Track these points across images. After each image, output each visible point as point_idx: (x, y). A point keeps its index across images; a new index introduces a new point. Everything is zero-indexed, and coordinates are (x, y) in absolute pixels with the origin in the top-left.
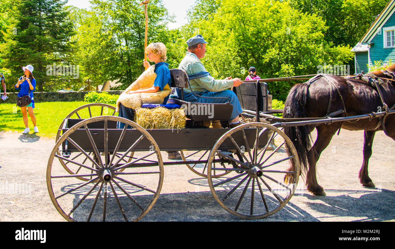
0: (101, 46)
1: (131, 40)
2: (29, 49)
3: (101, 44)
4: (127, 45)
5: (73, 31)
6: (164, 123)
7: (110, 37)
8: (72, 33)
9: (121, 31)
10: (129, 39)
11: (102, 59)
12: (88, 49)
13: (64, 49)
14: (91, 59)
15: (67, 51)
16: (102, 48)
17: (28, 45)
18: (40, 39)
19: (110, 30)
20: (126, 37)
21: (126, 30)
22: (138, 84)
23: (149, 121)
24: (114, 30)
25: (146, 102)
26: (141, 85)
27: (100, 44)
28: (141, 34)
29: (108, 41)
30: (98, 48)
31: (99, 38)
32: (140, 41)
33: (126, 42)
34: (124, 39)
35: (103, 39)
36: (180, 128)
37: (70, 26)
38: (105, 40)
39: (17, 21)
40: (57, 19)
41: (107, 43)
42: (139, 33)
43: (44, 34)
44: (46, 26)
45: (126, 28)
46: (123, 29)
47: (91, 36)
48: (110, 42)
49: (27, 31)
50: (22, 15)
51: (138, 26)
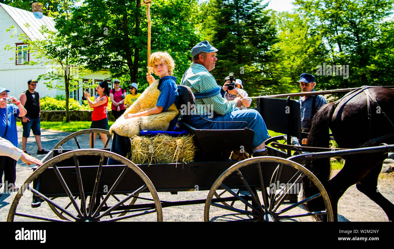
0: (308, 53)
1: (347, 44)
2: (228, 61)
3: (308, 51)
4: (341, 50)
5: (276, 38)
6: (165, 156)
7: (318, 43)
8: (276, 40)
9: (333, 34)
10: (344, 43)
11: (310, 68)
12: (292, 58)
13: (267, 59)
14: (296, 69)
15: (271, 61)
16: (309, 56)
17: (226, 57)
18: (240, 49)
19: (318, 34)
20: (339, 41)
21: (339, 32)
22: (138, 104)
23: (147, 154)
24: (323, 33)
25: (146, 128)
26: (142, 105)
27: (306, 52)
28: (360, 35)
29: (317, 47)
30: (305, 56)
31: (305, 44)
32: (359, 44)
33: (340, 47)
34: (336, 44)
35: (310, 46)
36: (187, 162)
37: (273, 33)
38: (313, 46)
39: (214, 32)
40: (257, 26)
41: (315, 50)
42: (356, 34)
43: (244, 44)
44: (246, 35)
45: (339, 30)
46: (334, 31)
47: (295, 43)
48: (318, 48)
49: (225, 41)
50: (219, 25)
51: (356, 26)
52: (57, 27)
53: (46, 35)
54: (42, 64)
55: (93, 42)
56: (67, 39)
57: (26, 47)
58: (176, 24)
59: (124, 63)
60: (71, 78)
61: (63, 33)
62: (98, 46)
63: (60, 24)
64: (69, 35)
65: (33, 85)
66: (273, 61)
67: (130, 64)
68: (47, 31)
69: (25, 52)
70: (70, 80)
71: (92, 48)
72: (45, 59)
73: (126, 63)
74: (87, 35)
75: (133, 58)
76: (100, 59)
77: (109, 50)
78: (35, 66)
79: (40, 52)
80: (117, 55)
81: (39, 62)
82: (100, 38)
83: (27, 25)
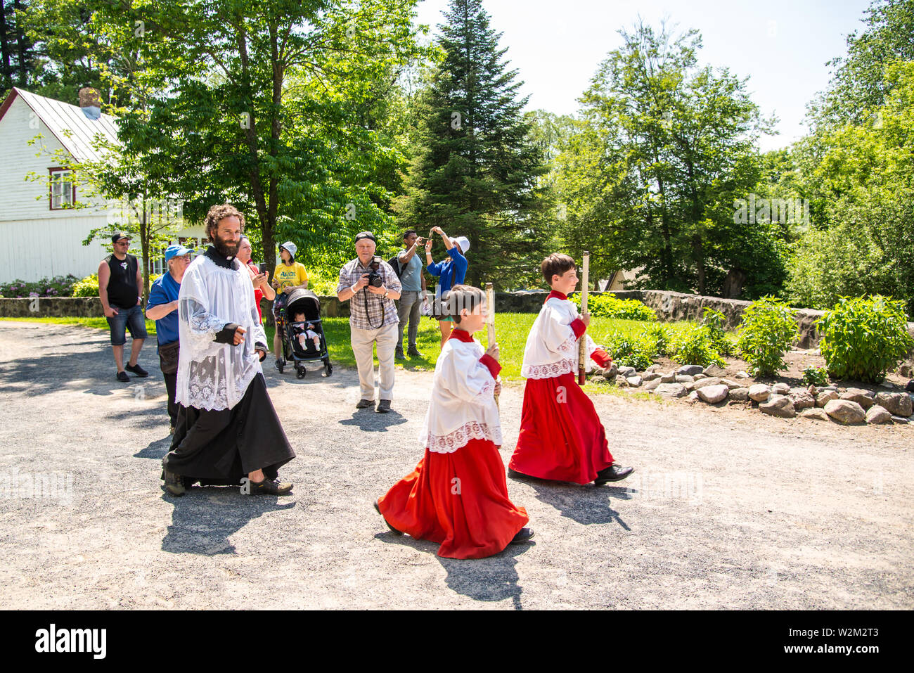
0: (603, 194)
1: (672, 180)
2: (450, 205)
3: (603, 190)
4: (662, 191)
5: (541, 166)
7: (622, 176)
8: (539, 168)
9: (649, 160)
10: (667, 179)
11: (607, 223)
12: (575, 202)
13: (523, 204)
14: (582, 224)
15: (530, 208)
16: (606, 199)
17: (448, 197)
18: (474, 185)
19: (623, 159)
20: (660, 173)
21: (660, 157)
24: (631, 158)
27: (600, 192)
28: (695, 165)
29: (619, 183)
30: (598, 200)
31: (599, 178)
32: (691, 180)
33: (660, 184)
34: (655, 179)
35: (607, 181)
37: (535, 155)
38: (612, 182)
39: (426, 150)
40: (507, 141)
41: (616, 189)
42: (688, 162)
43: (481, 175)
44: (484, 158)
45: (660, 154)
46: (651, 155)
47: (582, 174)
48: (622, 185)
49: (446, 169)
50: (435, 138)
51: (688, 147)
52: (123, 135)
53: (105, 151)
54: (96, 208)
55: (191, 167)
56: (142, 160)
57: (68, 174)
58: (348, 133)
59: (251, 206)
60: (152, 236)
61: (133, 150)
62: (201, 174)
63: (128, 129)
64: (145, 153)
65: (123, 244)
66: (533, 207)
67: (261, 208)
68: (105, 145)
69: (67, 186)
70: (151, 238)
71: (188, 178)
72: (100, 198)
73: (254, 208)
74: (179, 154)
75: (267, 199)
76: (204, 199)
77: (222, 182)
78: (84, 212)
79: (93, 185)
80: (238, 191)
81: (90, 204)
82: (205, 160)
83: (67, 133)
